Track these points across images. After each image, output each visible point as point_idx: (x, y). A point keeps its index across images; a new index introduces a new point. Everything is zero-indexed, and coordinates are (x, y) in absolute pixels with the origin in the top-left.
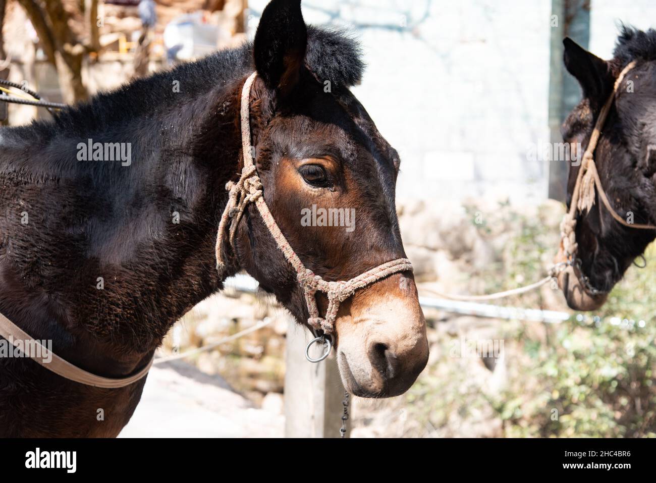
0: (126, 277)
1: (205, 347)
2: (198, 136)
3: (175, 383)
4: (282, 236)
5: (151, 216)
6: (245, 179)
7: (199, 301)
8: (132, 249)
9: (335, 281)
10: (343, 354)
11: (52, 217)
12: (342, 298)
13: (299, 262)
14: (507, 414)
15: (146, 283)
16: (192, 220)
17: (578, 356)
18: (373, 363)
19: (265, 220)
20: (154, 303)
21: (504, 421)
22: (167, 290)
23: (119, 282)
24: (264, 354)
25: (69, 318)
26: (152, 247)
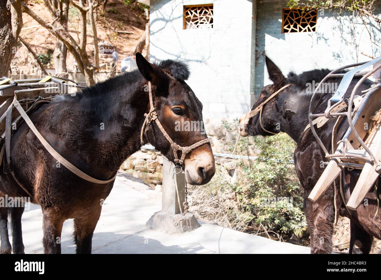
0: (107, 145)
1: (135, 169)
2: (132, 97)
3: (125, 181)
4: (165, 132)
5: (116, 124)
6: (151, 113)
7: (132, 154)
8: (109, 136)
9: (184, 146)
10: (187, 171)
11: (82, 125)
12: (187, 152)
13: (172, 140)
14: (237, 191)
15: (114, 147)
16: (130, 126)
17: (261, 171)
18: (199, 174)
19: (159, 126)
20: (117, 154)
21: (236, 193)
22: (122, 150)
23: (105, 147)
24: (155, 171)
25: (88, 160)
26: (116, 135)
